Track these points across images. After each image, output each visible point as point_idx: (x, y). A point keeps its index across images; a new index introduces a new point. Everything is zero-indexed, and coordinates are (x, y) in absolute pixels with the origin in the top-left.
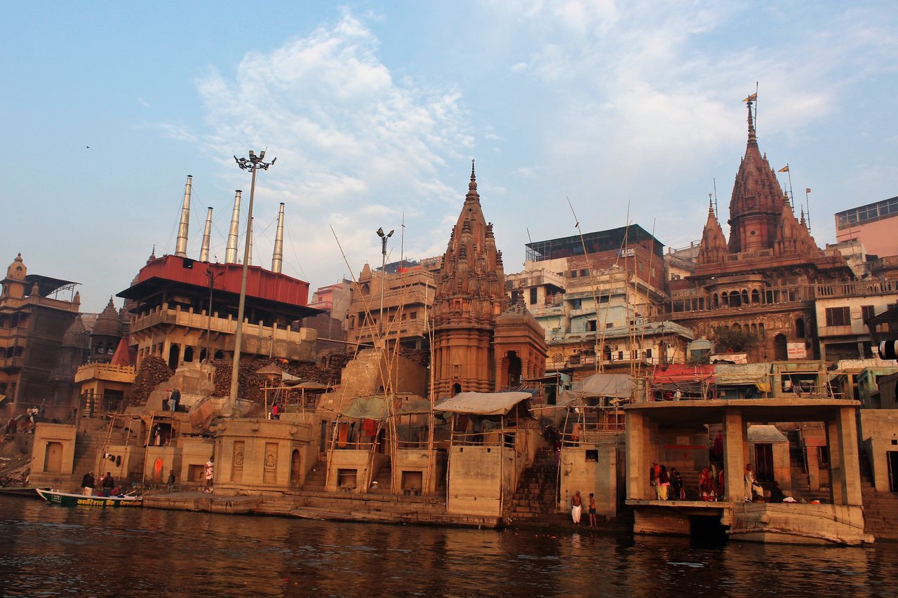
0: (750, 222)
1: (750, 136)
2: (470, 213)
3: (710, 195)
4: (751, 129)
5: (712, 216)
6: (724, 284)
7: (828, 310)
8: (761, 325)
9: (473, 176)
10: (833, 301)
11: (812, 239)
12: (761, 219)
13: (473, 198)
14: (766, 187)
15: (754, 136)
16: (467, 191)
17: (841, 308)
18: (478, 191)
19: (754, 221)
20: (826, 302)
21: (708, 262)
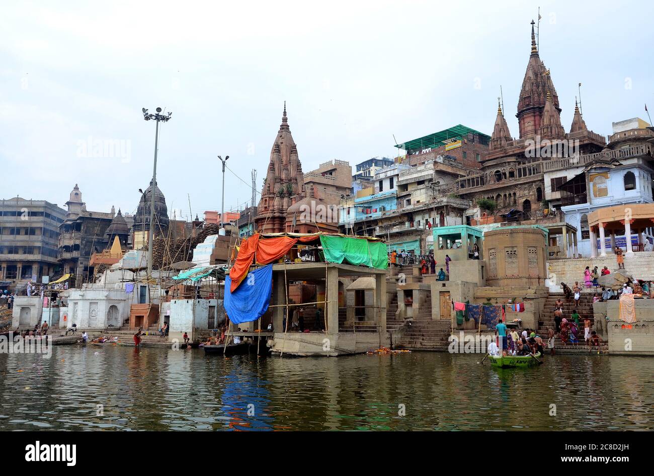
0: (527, 116)
1: (533, 49)
2: (281, 138)
3: (499, 99)
4: (534, 43)
5: (500, 115)
6: (492, 165)
7: (552, 180)
8: (515, 194)
9: (285, 113)
10: (555, 172)
11: (583, 122)
12: (534, 113)
13: (285, 128)
14: (540, 88)
15: (535, 48)
16: (281, 123)
17: (561, 178)
18: (289, 123)
19: (530, 115)
20: (551, 174)
21: (495, 149)
